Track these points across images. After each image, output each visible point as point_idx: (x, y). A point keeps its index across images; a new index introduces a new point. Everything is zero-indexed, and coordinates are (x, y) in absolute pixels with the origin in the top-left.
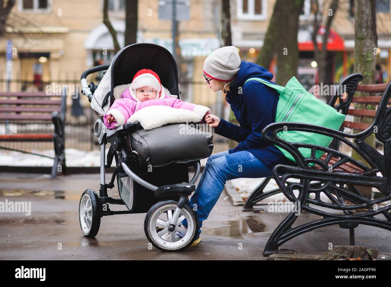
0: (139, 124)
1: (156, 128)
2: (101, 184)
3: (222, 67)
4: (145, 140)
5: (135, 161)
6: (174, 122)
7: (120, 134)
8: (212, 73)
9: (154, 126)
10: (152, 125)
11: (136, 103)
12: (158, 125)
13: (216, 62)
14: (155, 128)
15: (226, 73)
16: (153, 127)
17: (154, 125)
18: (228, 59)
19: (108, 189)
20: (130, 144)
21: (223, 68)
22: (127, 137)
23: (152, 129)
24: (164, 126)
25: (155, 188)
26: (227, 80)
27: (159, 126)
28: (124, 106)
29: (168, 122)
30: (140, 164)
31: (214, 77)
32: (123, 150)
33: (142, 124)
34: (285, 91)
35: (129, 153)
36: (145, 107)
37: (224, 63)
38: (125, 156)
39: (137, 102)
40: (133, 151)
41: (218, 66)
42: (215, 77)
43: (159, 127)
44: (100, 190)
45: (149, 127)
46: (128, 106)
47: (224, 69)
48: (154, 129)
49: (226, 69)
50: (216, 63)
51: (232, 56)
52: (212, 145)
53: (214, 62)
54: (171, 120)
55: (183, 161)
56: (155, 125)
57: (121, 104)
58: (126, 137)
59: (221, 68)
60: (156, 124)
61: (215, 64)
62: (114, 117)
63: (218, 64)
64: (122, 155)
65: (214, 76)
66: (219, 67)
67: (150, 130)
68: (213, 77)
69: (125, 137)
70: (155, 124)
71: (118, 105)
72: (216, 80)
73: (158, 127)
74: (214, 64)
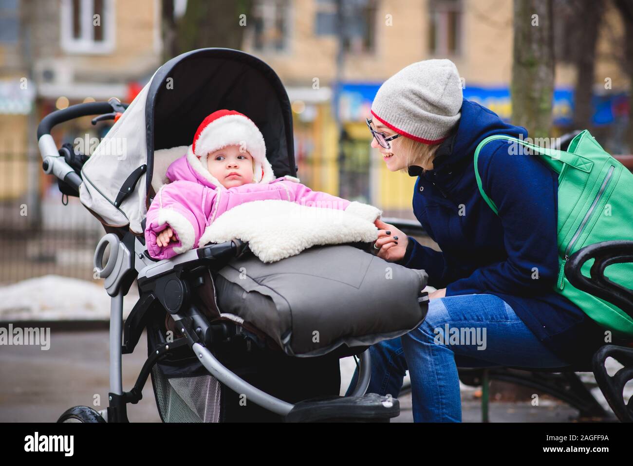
0: (245, 245)
1: (290, 257)
2: (110, 394)
3: (427, 106)
4: (272, 289)
5: (228, 338)
6: (327, 242)
7: (185, 272)
8: (400, 120)
9: (285, 252)
10: (280, 250)
11: (212, 192)
12: (294, 250)
13: (415, 94)
14: (287, 256)
15: (434, 122)
16: (283, 253)
17: (284, 249)
18: (444, 87)
19: (129, 406)
20: (215, 298)
21: (429, 108)
22: (204, 280)
23: (281, 260)
24: (306, 251)
25: (289, 407)
26: (433, 140)
27: (297, 252)
28: (185, 199)
29: (316, 241)
30: (249, 349)
31: (404, 130)
32: (194, 312)
33: (254, 248)
34: (576, 163)
35: (211, 318)
36: (238, 203)
37: (432, 96)
38: (203, 326)
39: (213, 188)
40: (222, 315)
41: (417, 104)
42: (407, 132)
43: (295, 255)
44: (108, 408)
45: (275, 255)
46: (193, 202)
47: (430, 112)
48: (285, 258)
49: (436, 111)
50: (413, 97)
51: (451, 80)
52: (425, 298)
53: (408, 93)
54: (323, 237)
55: (363, 341)
56: (287, 250)
57: (177, 196)
58: (201, 280)
59: (426, 110)
60: (291, 248)
61: (411, 100)
62: (175, 229)
63: (417, 99)
64: (193, 325)
65: (407, 127)
66: (421, 107)
67: (275, 263)
68: (402, 131)
69: (199, 280)
70: (288, 247)
71: (171, 199)
72: (407, 139)
73: (293, 254)
74: (407, 97)
